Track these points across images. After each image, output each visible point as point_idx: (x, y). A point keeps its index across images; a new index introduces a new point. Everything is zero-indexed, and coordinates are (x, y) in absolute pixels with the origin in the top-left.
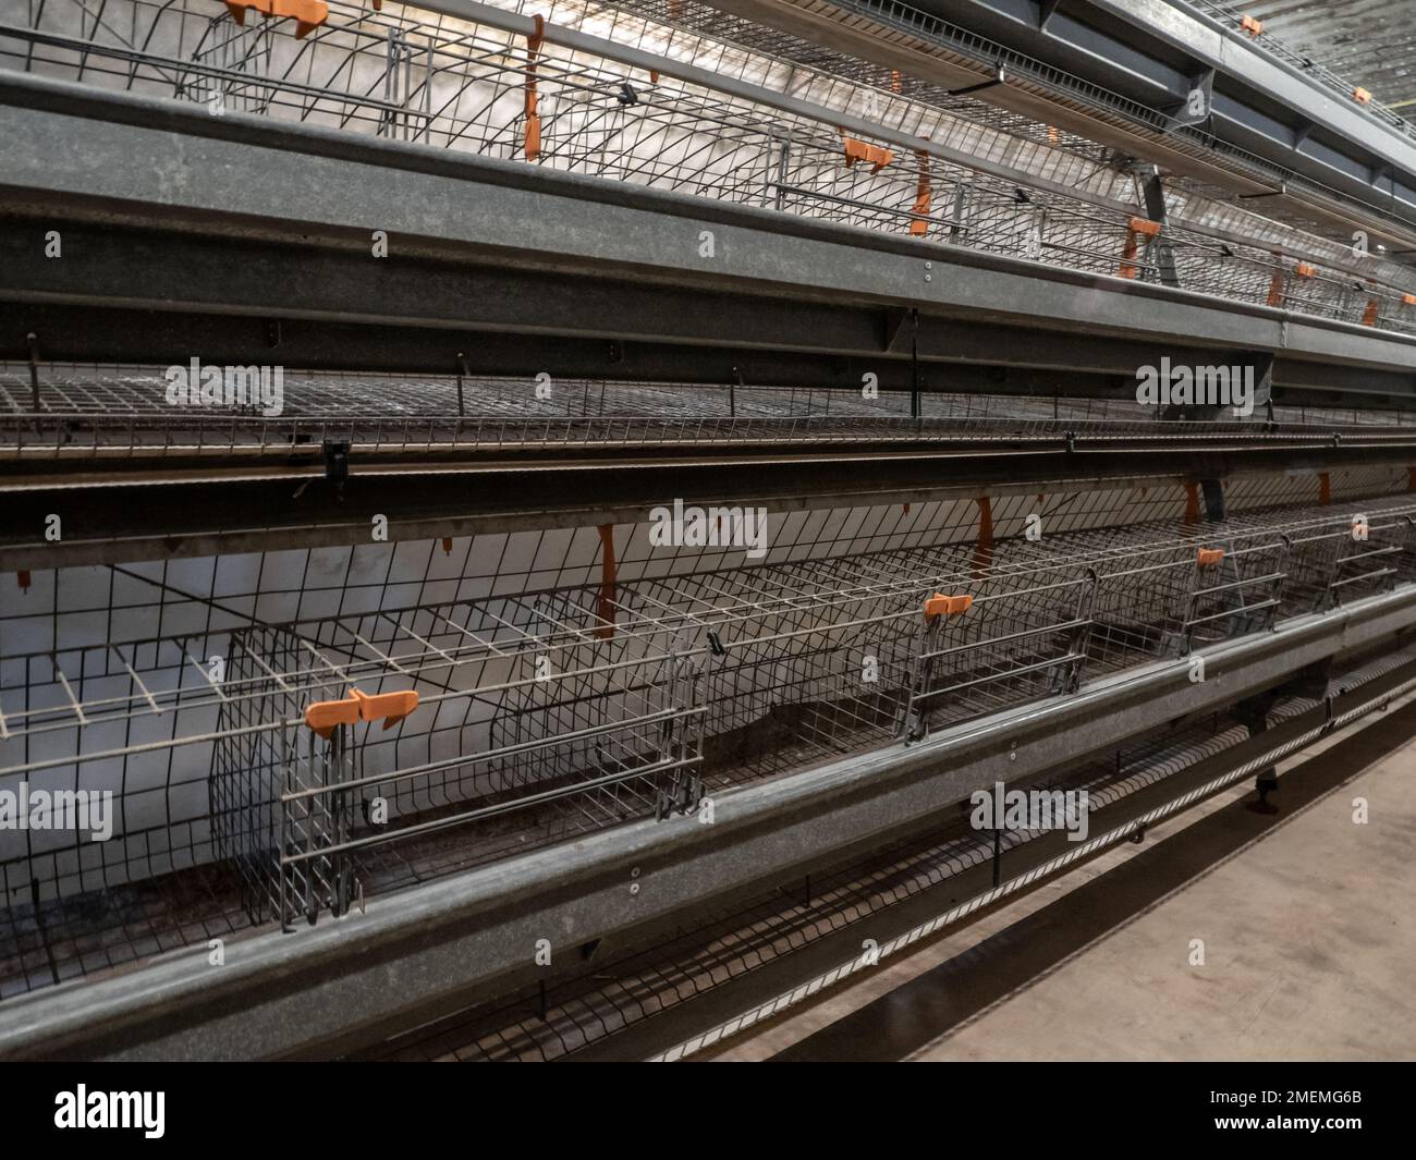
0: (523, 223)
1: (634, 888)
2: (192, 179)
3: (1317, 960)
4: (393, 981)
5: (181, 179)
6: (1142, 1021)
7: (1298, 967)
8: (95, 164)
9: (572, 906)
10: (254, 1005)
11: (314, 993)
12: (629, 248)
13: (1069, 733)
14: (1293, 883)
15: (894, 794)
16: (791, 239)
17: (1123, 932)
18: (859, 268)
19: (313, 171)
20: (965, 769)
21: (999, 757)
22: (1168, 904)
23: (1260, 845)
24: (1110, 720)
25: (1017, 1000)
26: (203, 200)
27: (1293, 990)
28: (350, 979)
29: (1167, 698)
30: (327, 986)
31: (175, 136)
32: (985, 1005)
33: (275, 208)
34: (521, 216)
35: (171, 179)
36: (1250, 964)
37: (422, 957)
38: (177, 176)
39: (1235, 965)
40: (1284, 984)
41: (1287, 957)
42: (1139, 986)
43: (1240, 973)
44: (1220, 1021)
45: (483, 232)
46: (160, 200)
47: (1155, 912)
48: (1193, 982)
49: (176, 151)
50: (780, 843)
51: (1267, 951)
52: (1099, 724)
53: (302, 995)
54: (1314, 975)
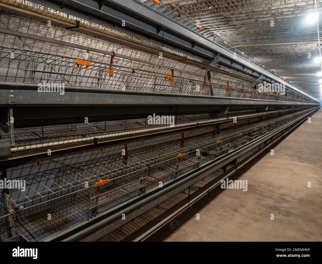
0: (123, 100)
1: (142, 208)
2: (79, 99)
3: (236, 210)
4: (112, 226)
5: (78, 100)
6: (210, 223)
7: (232, 212)
8: (67, 99)
9: (134, 212)
10: (95, 232)
11: (103, 229)
12: (137, 102)
13: (200, 176)
14: (231, 197)
15: (176, 189)
16: (160, 97)
17: (205, 208)
18: (169, 100)
19: (95, 96)
20: (186, 184)
21: (190, 181)
22: (212, 203)
23: (225, 191)
24: (205, 173)
25: (190, 221)
26: (81, 103)
27: (232, 216)
28: (107, 227)
29: (213, 168)
30: (104, 228)
31: (77, 93)
32: (185, 222)
33: (91, 103)
34: (123, 99)
35: (77, 100)
36: (226, 212)
37: (116, 222)
38: (77, 99)
39: (223, 212)
40: (231, 215)
41: (231, 210)
42: (209, 217)
43: (224, 213)
44: (222, 222)
45: (118, 102)
46: (75, 103)
47: (210, 204)
48: (217, 216)
49: (77, 95)
50: (161, 199)
51: (228, 209)
52: (204, 174)
53: (101, 230)
54: (235, 213)
